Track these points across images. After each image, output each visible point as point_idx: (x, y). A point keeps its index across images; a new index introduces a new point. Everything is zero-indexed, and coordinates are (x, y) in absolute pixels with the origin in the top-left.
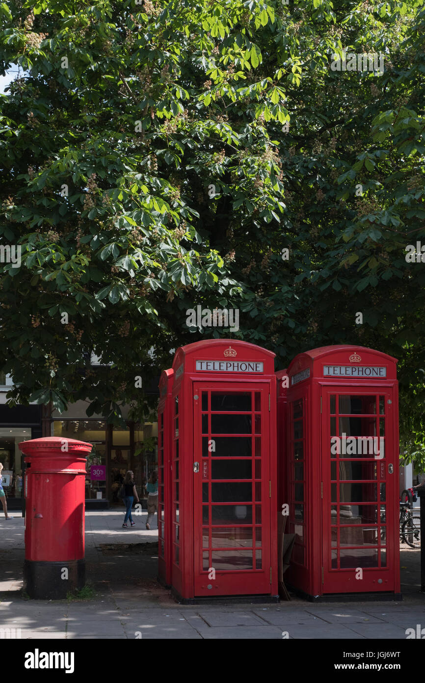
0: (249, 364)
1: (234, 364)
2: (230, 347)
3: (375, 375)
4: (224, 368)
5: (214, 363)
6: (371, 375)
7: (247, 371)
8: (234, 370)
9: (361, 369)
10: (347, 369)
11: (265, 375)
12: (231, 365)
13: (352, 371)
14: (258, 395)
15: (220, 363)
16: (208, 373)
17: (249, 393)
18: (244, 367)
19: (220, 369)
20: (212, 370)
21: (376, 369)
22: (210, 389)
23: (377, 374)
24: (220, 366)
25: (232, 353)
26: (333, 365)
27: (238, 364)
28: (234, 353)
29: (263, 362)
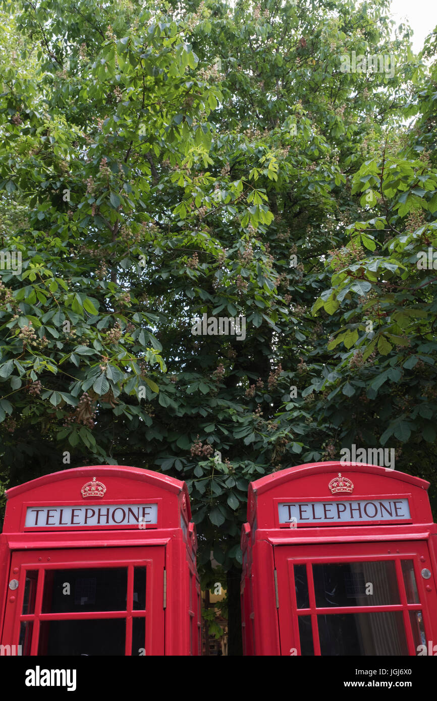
0: (130, 510)
1: (99, 510)
2: (94, 479)
3: (387, 517)
4: (80, 520)
5: (62, 511)
6: (378, 518)
7: (125, 523)
8: (99, 522)
9: (355, 506)
10: (328, 507)
11: (159, 530)
12: (94, 513)
13: (339, 512)
14: (141, 572)
15: (73, 511)
16: (48, 531)
17: (123, 570)
18: (119, 515)
19: (72, 523)
20: (57, 525)
21: (386, 504)
22: (42, 565)
23: (391, 514)
24: (73, 516)
25: (97, 490)
26: (297, 501)
27: (108, 510)
28: (100, 488)
29: (156, 503)
